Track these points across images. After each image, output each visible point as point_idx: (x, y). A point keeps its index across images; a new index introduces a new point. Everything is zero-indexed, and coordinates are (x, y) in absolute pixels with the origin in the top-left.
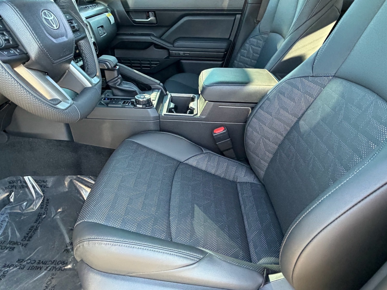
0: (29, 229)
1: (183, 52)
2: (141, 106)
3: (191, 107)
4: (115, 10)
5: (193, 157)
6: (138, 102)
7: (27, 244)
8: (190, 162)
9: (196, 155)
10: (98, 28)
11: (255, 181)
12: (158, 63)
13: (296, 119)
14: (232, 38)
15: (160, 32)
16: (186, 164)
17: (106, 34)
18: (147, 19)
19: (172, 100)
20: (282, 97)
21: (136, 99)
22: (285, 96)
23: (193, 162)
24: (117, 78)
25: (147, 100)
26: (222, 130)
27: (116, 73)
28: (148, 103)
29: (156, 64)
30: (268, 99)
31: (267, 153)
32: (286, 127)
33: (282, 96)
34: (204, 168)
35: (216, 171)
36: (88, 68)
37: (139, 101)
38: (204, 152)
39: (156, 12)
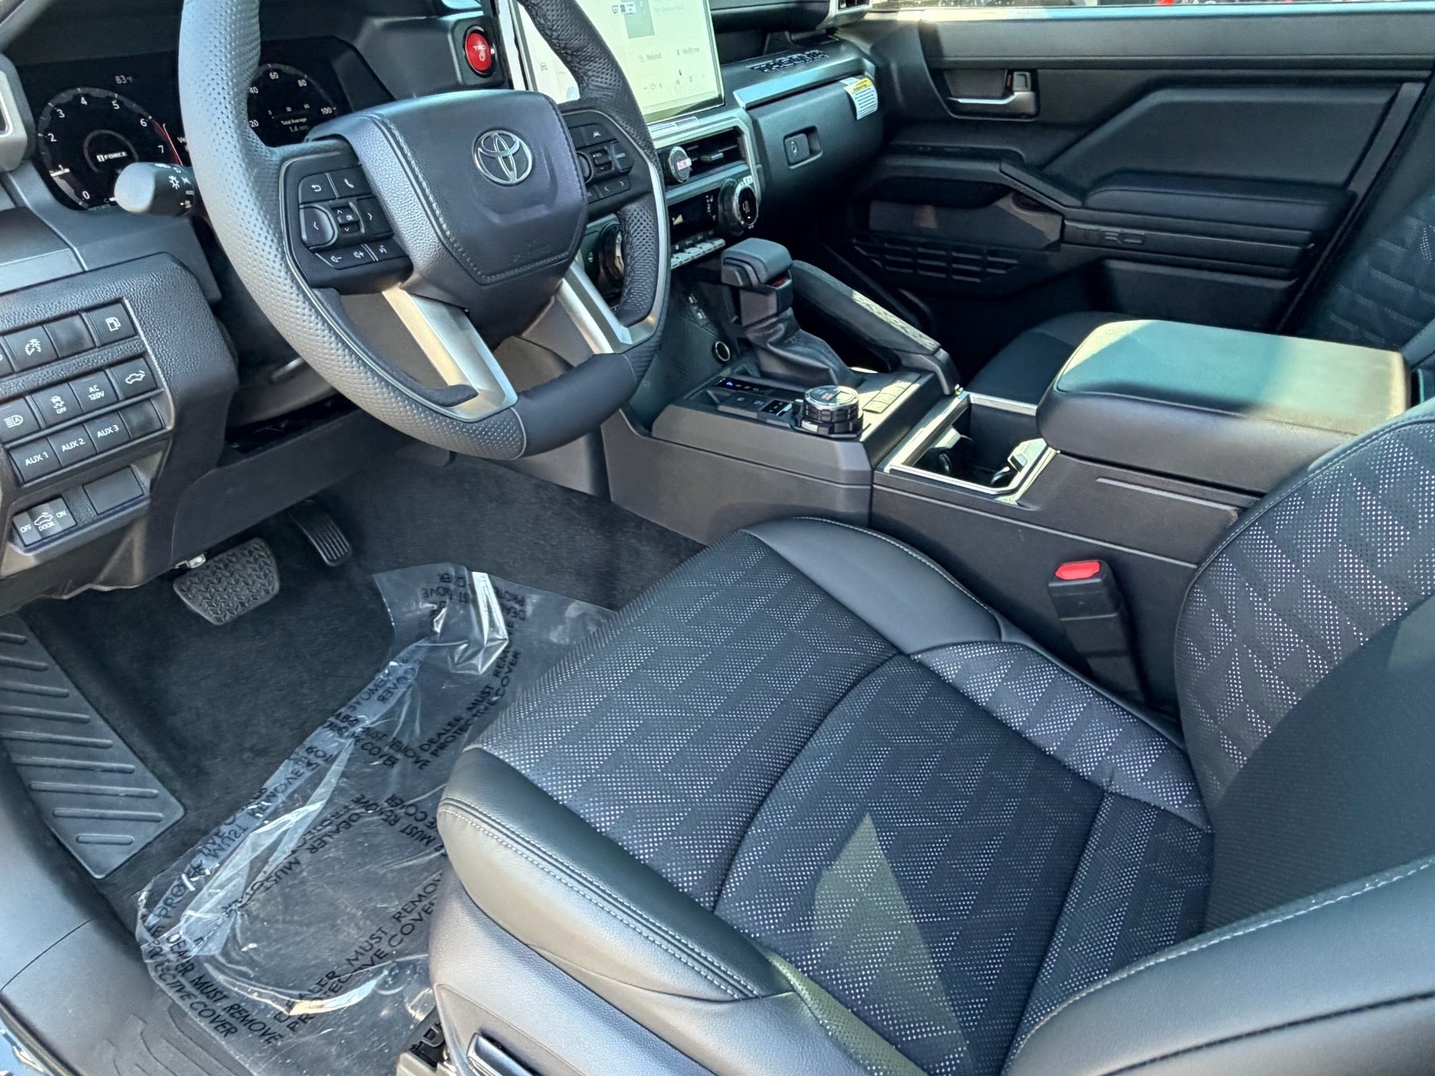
0: (447, 722)
1: (1118, 230)
2: (814, 428)
3: (1013, 459)
4: (894, 66)
5: (953, 645)
7: (426, 763)
8: (937, 662)
9: (968, 643)
10: (786, 137)
11: (1189, 813)
12: (1015, 262)
13: (1402, 606)
14: (1360, 187)
15: (1047, 146)
16: (921, 665)
17: (819, 155)
18: (1004, 96)
20: (1361, 496)
22: (1375, 492)
23: (948, 665)
24: (774, 320)
26: (1088, 574)
27: (772, 300)
28: (847, 422)
29: (1006, 266)
30: (1304, 491)
31: (1253, 717)
32: (1351, 626)
33: (1361, 491)
34: (983, 698)
35: (1031, 722)
37: (812, 408)
38: (1004, 638)
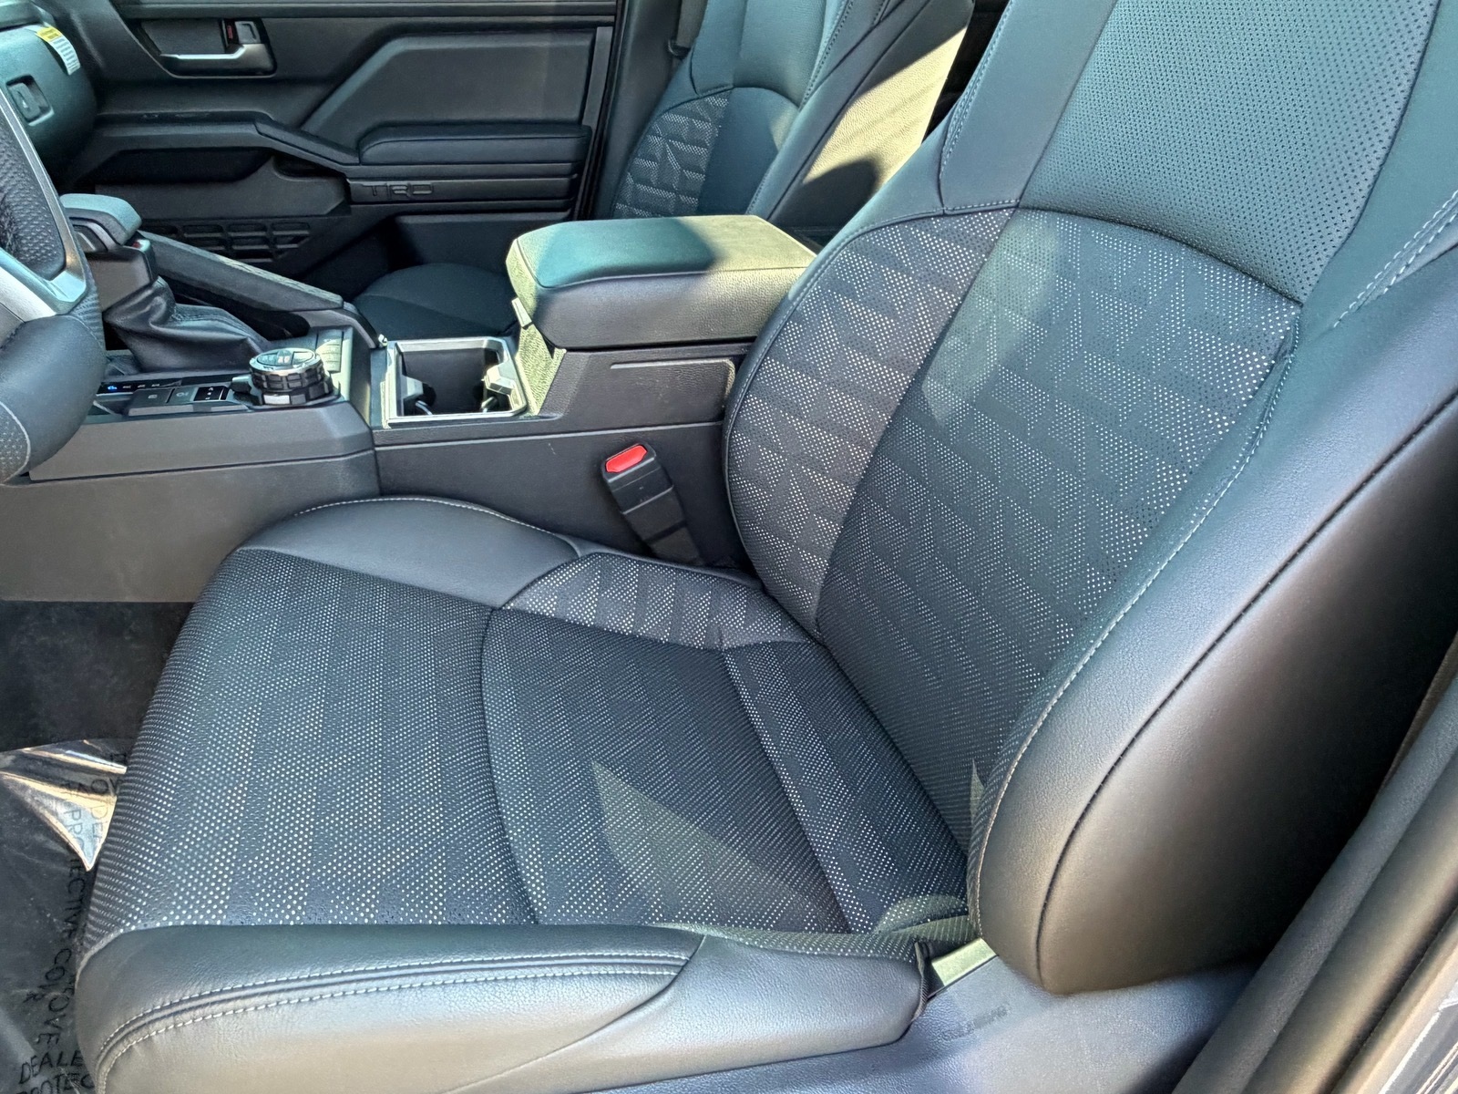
1: (405, 183)
2: (284, 399)
3: (493, 386)
4: (75, 16)
5: (539, 578)
6: (267, 384)
8: (534, 602)
9: (553, 570)
10: (10, 84)
11: (787, 635)
12: (306, 232)
13: (907, 380)
14: (591, 121)
15: (294, 104)
16: (516, 612)
17: (51, 113)
18: (228, 50)
19: (405, 369)
20: (845, 304)
21: (254, 370)
22: (855, 298)
23: (542, 601)
24: (149, 292)
25: (308, 370)
26: (637, 459)
28: (314, 386)
29: (297, 239)
30: (795, 316)
31: (822, 522)
32: (875, 411)
33: (844, 300)
34: (589, 618)
35: (639, 620)
36: (15, 237)
37: (271, 379)
38: (579, 554)
39: (264, 20)
